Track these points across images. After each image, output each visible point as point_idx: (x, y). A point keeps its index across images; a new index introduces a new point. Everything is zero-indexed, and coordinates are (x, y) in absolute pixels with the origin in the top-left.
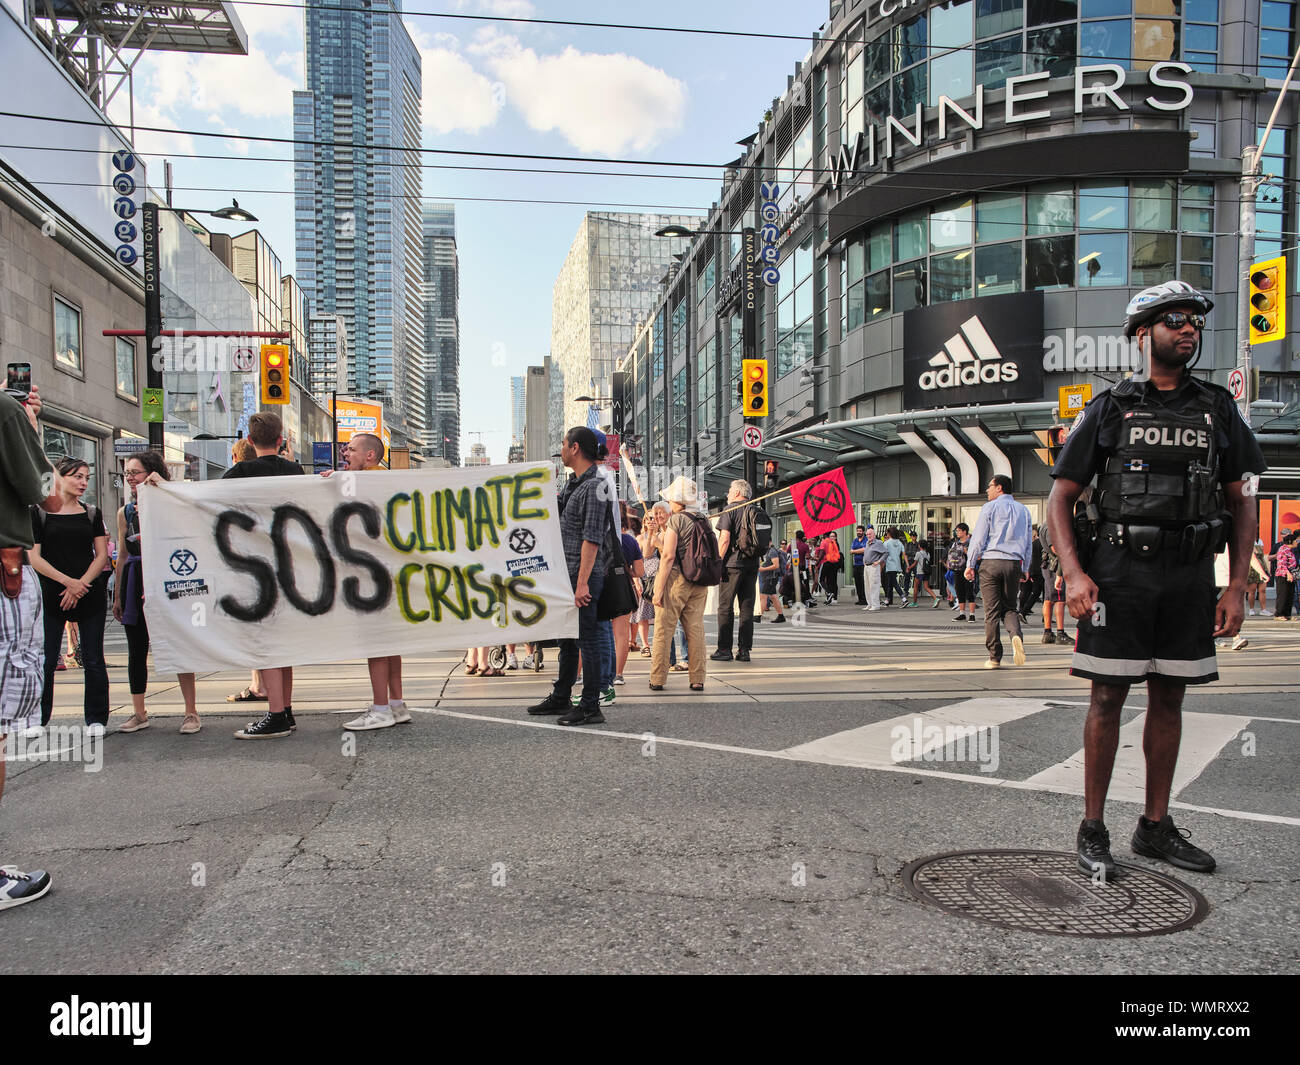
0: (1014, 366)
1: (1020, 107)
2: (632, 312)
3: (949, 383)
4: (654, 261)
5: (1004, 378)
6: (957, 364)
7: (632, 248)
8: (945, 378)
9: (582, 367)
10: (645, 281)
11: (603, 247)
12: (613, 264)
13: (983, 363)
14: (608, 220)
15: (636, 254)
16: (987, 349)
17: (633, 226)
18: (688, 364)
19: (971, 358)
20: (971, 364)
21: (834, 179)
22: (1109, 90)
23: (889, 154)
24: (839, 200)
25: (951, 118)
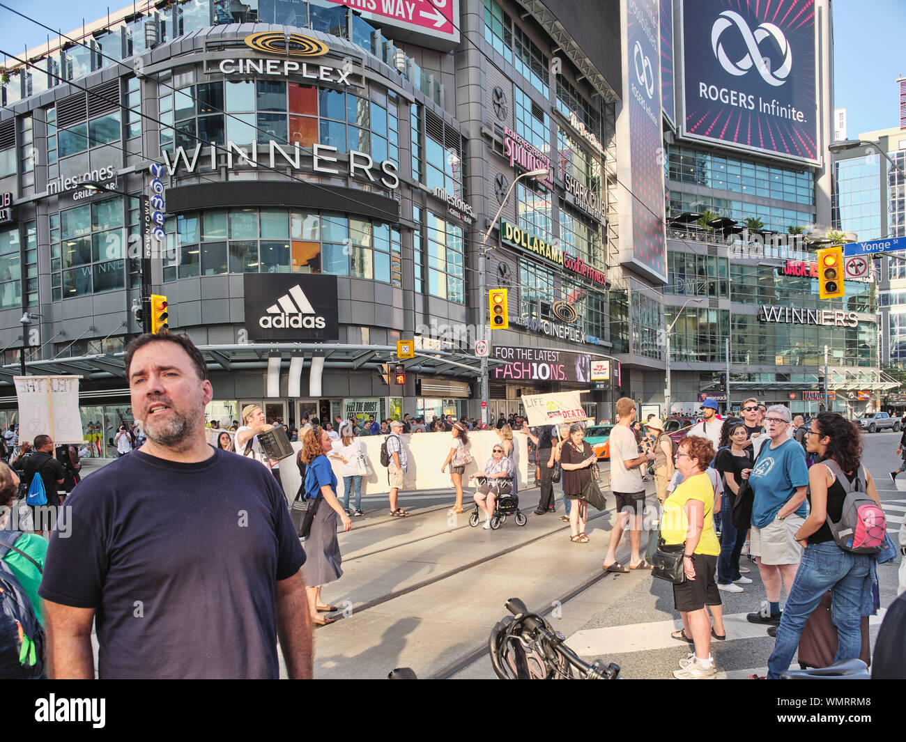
0: (323, 319)
1: (321, 162)
3: (282, 326)
5: (317, 326)
6: (287, 314)
8: (278, 322)
13: (304, 315)
16: (307, 307)
19: (296, 311)
20: (297, 315)
21: (169, 168)
22: (366, 168)
23: (230, 166)
24: (172, 183)
25: (278, 156)
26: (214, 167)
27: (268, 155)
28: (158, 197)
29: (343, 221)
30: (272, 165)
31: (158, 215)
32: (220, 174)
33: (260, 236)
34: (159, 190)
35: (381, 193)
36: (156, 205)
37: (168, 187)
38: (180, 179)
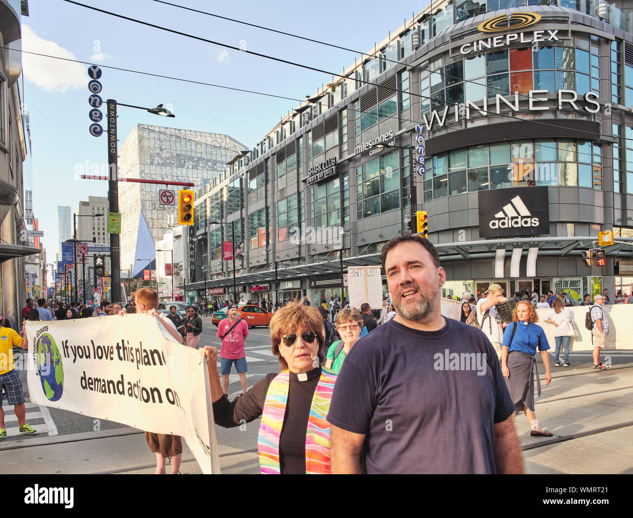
0: (537, 219)
1: (535, 104)
2: (162, 176)
3: (506, 226)
4: (172, 152)
5: (533, 225)
6: (510, 218)
7: (161, 144)
8: (503, 224)
9: (133, 203)
10: (168, 161)
11: (146, 143)
12: (151, 151)
13: (523, 218)
14: (148, 129)
15: (163, 147)
16: (524, 211)
17: (161, 133)
18: (267, 208)
19: (517, 215)
20: (517, 218)
21: (427, 125)
22: (572, 101)
23: (468, 117)
24: (429, 136)
25: (503, 104)
26: (457, 120)
27: (495, 105)
28: (420, 146)
29: (553, 144)
30: (498, 112)
31: (421, 158)
32: (461, 124)
33: (490, 164)
34: (421, 141)
35: (585, 118)
36: (419, 152)
37: (426, 139)
38: (434, 132)
